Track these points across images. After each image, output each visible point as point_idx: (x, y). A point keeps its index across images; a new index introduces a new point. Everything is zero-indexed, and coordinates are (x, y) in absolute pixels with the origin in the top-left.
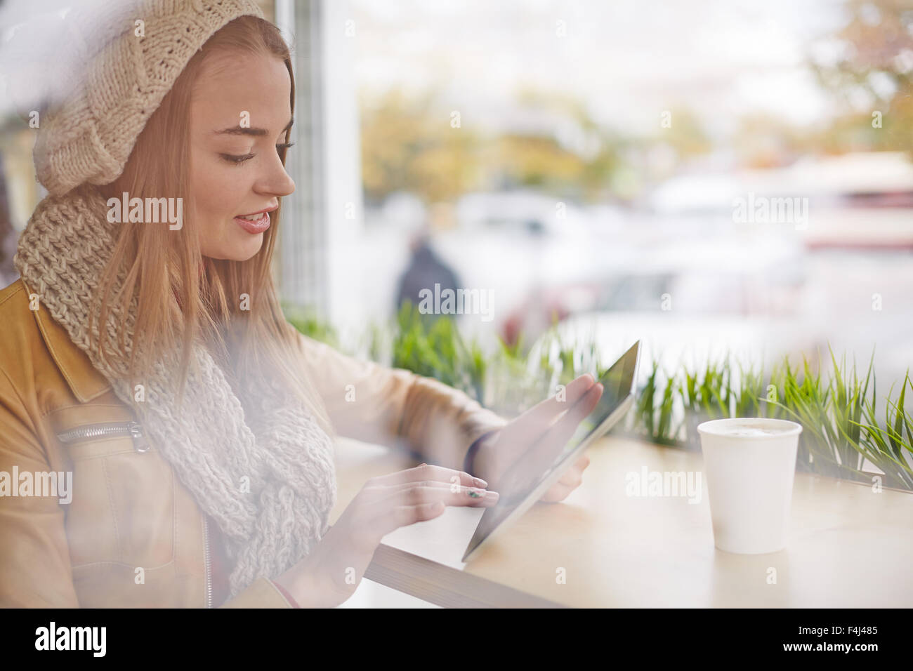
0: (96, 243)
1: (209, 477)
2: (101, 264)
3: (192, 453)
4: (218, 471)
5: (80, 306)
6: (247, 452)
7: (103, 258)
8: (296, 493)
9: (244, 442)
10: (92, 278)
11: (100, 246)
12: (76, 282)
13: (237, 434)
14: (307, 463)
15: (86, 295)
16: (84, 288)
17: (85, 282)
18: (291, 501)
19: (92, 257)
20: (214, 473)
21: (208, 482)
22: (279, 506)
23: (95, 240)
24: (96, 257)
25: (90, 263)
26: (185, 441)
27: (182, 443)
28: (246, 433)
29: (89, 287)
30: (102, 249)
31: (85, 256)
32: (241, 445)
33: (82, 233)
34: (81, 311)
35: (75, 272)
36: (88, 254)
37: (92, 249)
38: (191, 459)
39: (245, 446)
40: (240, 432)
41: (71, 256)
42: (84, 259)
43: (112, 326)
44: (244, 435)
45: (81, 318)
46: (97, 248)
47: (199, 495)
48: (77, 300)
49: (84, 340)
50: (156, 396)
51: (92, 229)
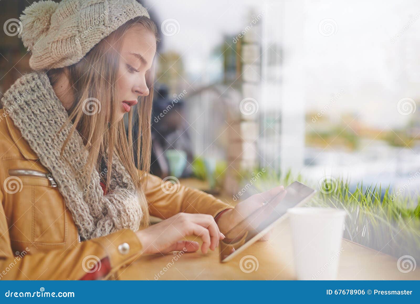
0: (39, 93)
1: (80, 205)
2: (40, 103)
3: (74, 193)
4: (83, 203)
5: (28, 120)
6: (99, 198)
7: (41, 100)
8: (114, 225)
9: (98, 193)
10: (34, 109)
11: (41, 95)
12: (27, 110)
13: (95, 189)
14: (124, 213)
15: (31, 116)
16: (30, 112)
17: (31, 110)
18: (110, 228)
19: (36, 99)
20: (82, 204)
21: (79, 207)
22: (103, 229)
23: (39, 92)
24: (38, 100)
25: (35, 102)
26: (71, 186)
27: (69, 187)
28: (99, 189)
29: (33, 112)
30: (41, 96)
31: (33, 99)
32: (96, 194)
33: (33, 89)
34: (28, 123)
35: (27, 105)
36: (35, 98)
37: (37, 96)
38: (73, 196)
39: (98, 195)
40: (96, 188)
41: (27, 98)
42: (32, 100)
43: (42, 131)
44: (98, 190)
45: (27, 125)
46: (39, 95)
47: (73, 213)
48: (26, 118)
49: (27, 136)
50: (59, 164)
51: (38, 87)
